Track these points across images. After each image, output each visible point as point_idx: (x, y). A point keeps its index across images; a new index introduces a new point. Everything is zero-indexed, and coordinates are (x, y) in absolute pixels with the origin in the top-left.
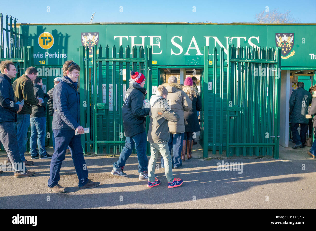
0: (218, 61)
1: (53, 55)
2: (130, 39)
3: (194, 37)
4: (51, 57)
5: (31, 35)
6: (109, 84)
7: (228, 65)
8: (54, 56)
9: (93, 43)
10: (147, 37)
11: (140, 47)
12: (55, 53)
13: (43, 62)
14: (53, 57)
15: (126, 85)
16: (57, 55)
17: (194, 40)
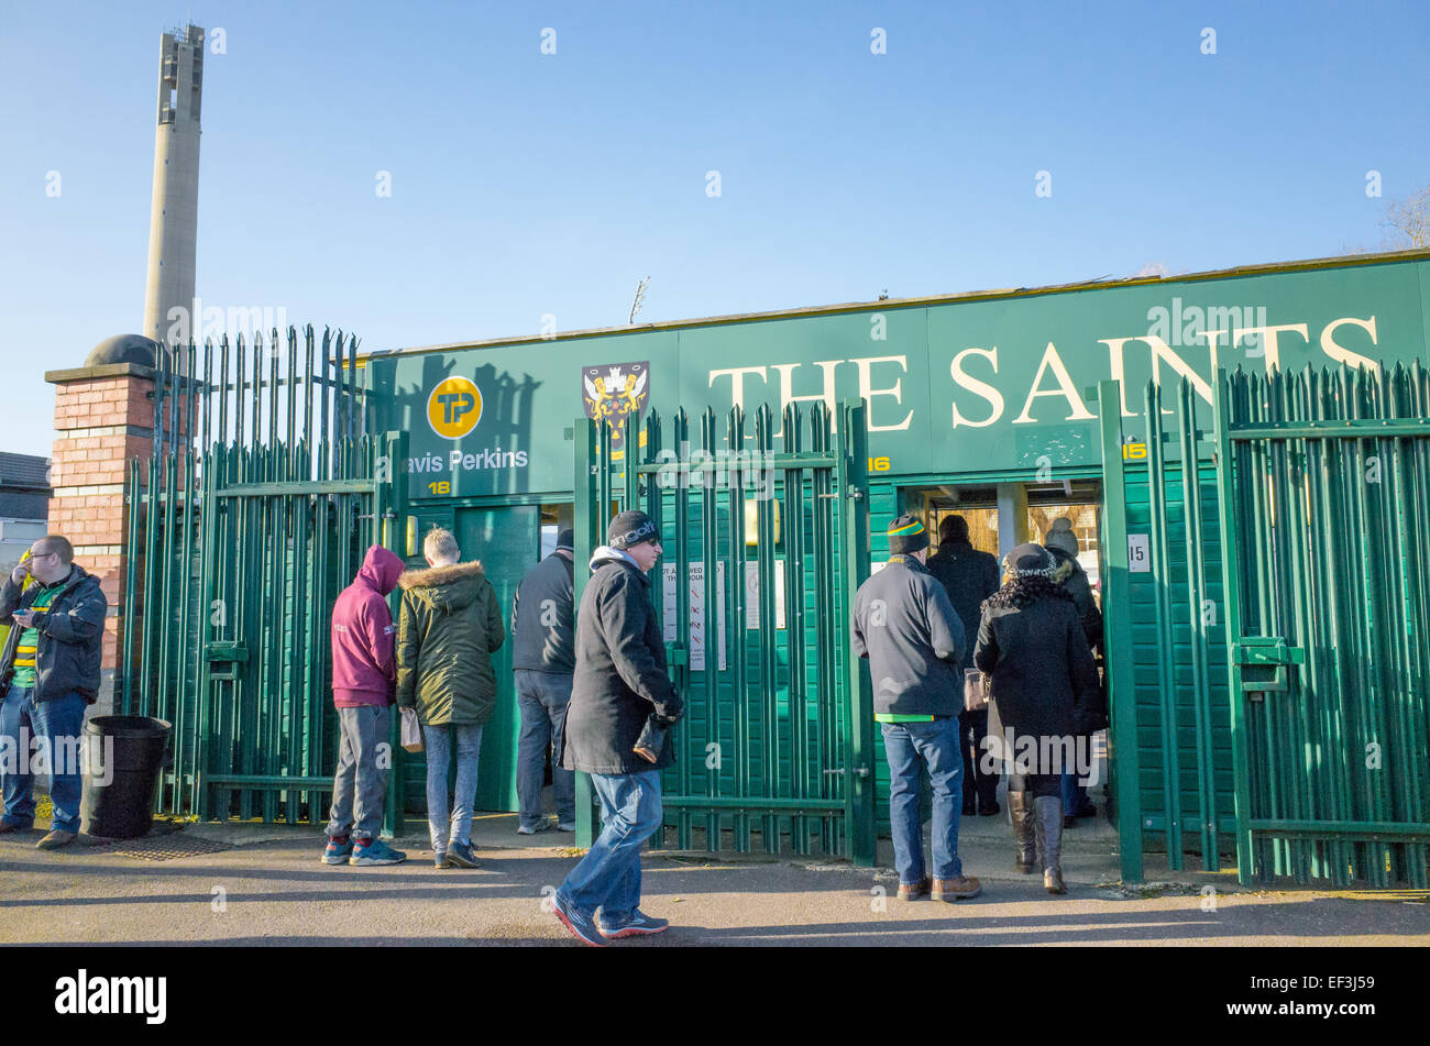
0: (1167, 441)
1: (479, 457)
2: (775, 376)
3: (1051, 346)
4: (472, 466)
5: (402, 390)
6: (691, 564)
7: (1216, 455)
8: (482, 461)
9: (628, 405)
10: (846, 362)
11: (812, 406)
12: (486, 450)
13: (440, 488)
14: (478, 467)
15: (757, 563)
16: (494, 459)
17: (1051, 356)
